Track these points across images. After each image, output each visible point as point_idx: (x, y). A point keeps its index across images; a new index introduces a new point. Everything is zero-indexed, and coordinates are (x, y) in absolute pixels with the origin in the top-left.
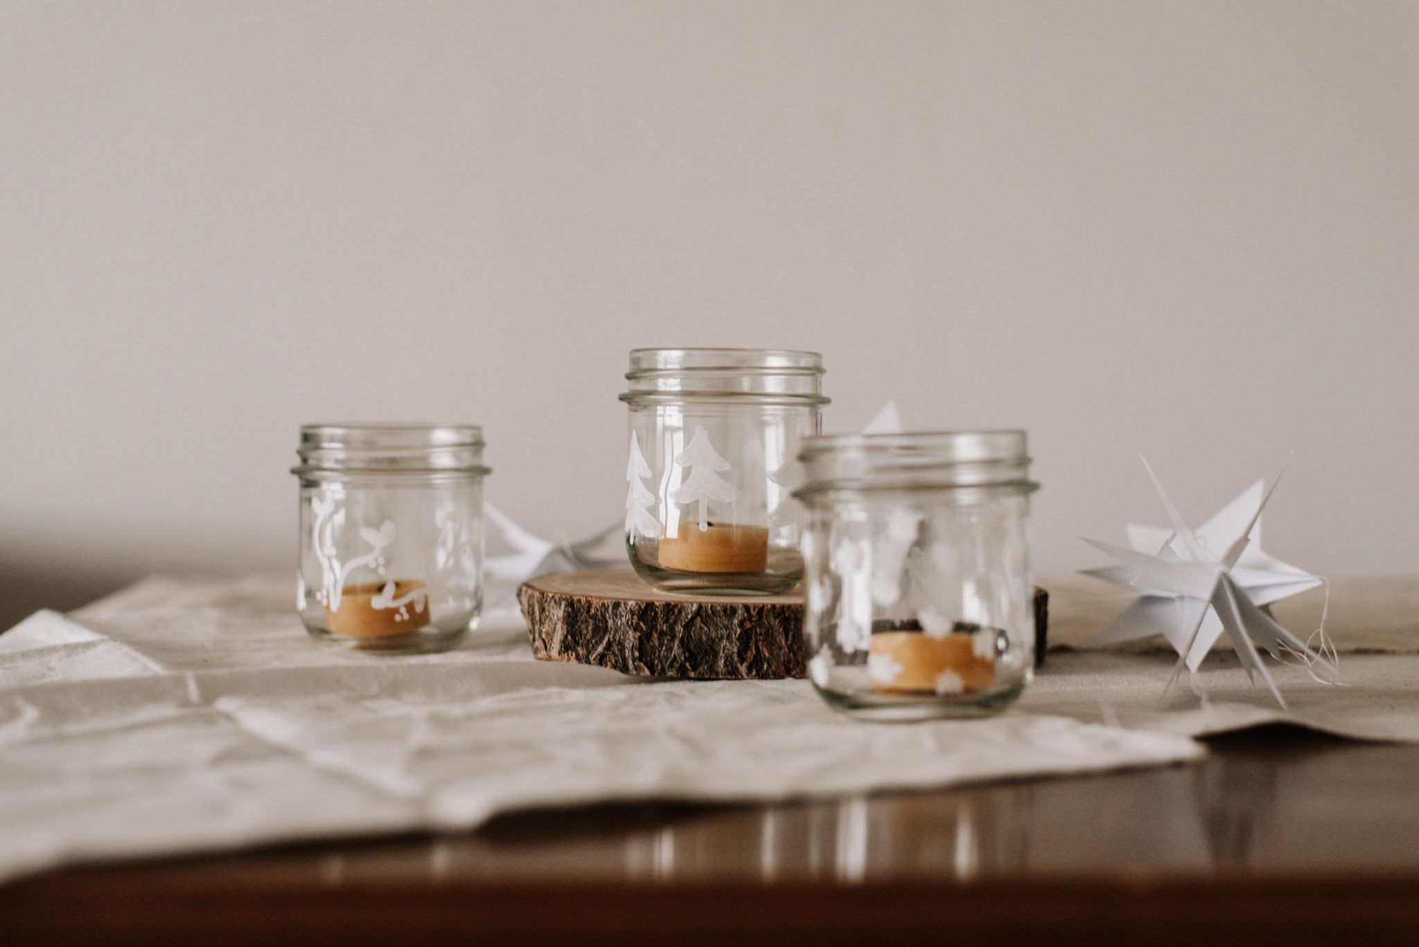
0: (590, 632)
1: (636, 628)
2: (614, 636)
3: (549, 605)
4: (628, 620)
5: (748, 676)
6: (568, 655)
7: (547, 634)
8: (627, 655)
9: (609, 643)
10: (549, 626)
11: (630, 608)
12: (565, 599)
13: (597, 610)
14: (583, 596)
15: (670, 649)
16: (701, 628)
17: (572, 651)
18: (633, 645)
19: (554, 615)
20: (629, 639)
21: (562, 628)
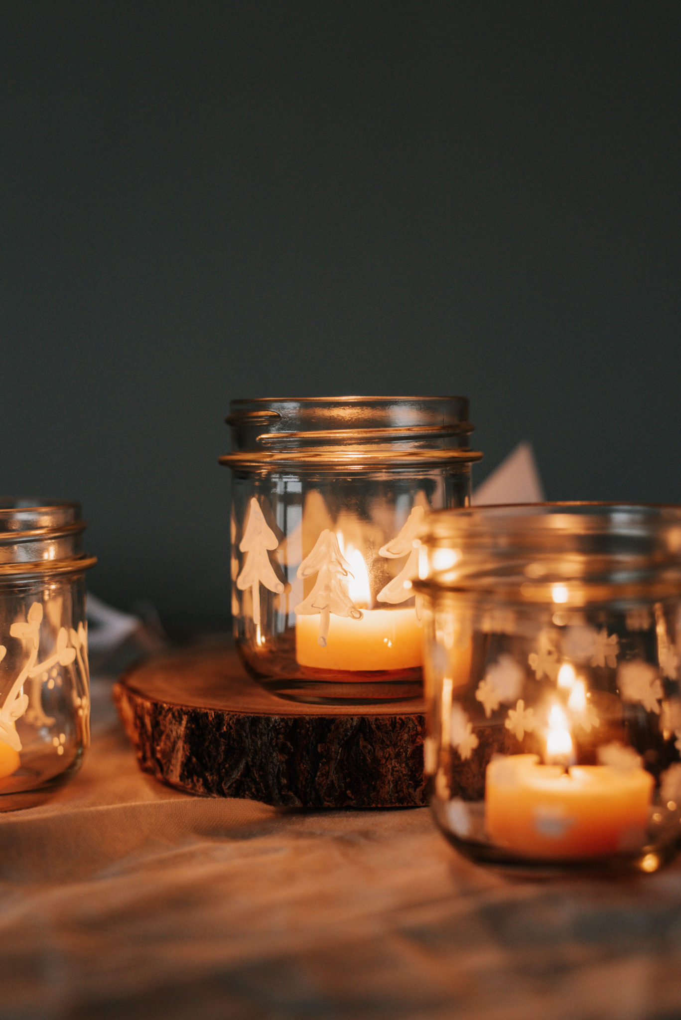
0: (222, 754)
1: (283, 749)
2: (253, 759)
3: (164, 720)
4: (272, 739)
5: (423, 802)
6: (192, 781)
7: (163, 752)
8: (270, 782)
9: (247, 768)
10: (165, 744)
11: (274, 726)
12: (186, 713)
13: (231, 728)
14: (210, 709)
15: (327, 775)
16: (365, 747)
17: (199, 776)
18: (279, 769)
19: (172, 731)
20: (272, 762)
21: (184, 748)
